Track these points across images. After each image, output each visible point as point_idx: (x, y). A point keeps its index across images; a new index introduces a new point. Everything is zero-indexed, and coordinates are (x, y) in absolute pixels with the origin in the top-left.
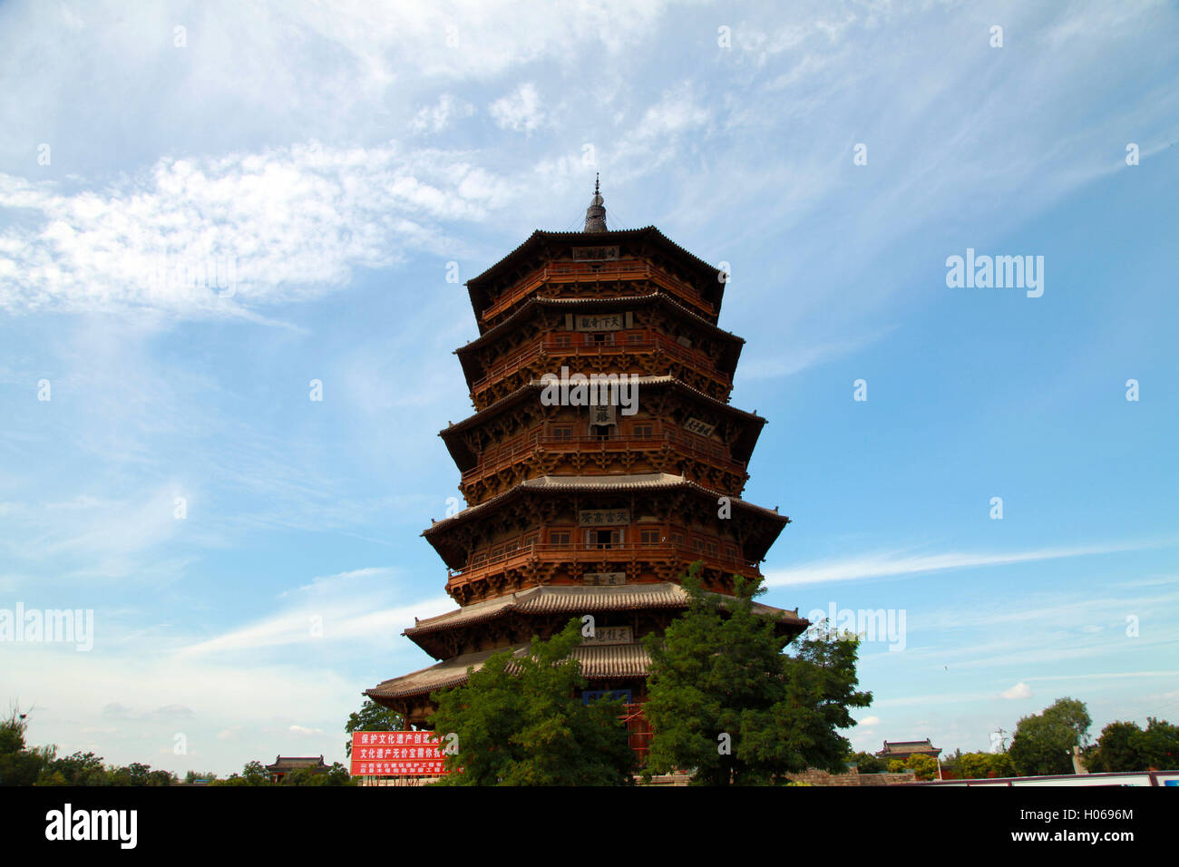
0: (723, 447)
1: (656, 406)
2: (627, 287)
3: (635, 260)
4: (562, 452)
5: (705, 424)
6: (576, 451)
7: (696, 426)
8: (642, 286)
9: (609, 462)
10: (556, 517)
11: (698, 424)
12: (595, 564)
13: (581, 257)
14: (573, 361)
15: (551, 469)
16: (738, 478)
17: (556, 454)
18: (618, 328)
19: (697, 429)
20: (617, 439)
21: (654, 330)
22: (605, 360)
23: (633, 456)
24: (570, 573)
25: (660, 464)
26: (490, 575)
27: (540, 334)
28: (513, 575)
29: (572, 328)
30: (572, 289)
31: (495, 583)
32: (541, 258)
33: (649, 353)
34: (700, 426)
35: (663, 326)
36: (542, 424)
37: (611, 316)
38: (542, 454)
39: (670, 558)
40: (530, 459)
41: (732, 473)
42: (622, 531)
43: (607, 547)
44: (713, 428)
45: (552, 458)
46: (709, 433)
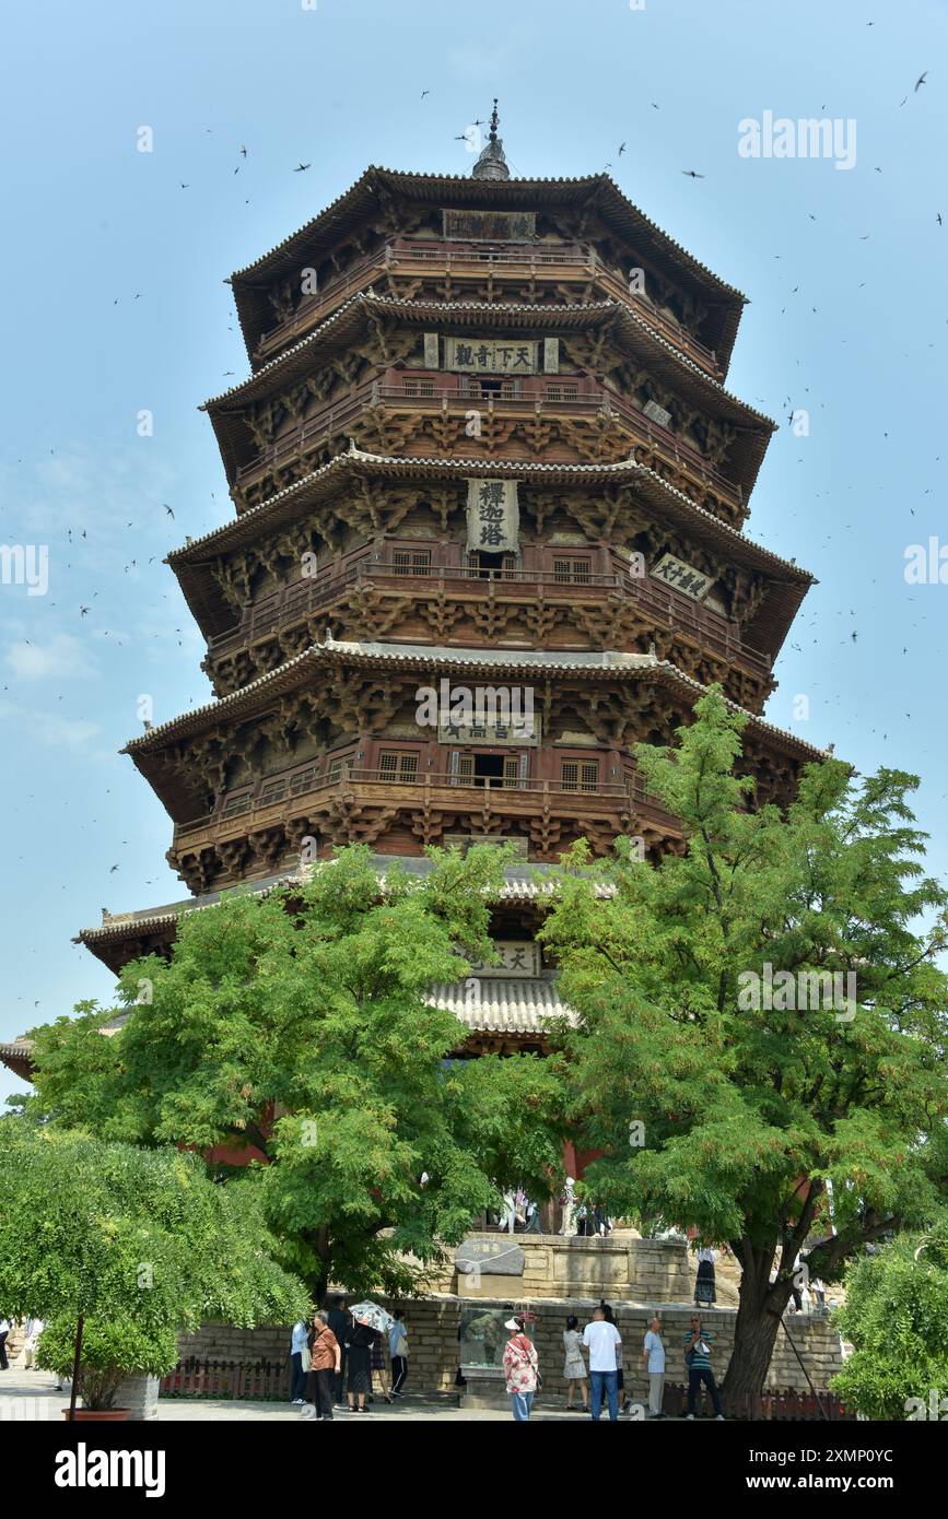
0: (726, 625)
1: (599, 523)
2: (548, 291)
3: (566, 245)
4: (409, 595)
5: (695, 572)
6: (435, 596)
7: (677, 574)
8: (578, 296)
9: (501, 624)
10: (391, 721)
11: (681, 569)
12: (468, 815)
13: (458, 232)
14: (436, 425)
15: (384, 628)
16: (755, 684)
17: (396, 599)
18: (530, 370)
19: (678, 579)
20: (519, 578)
21: (599, 380)
22: (500, 427)
23: (550, 614)
24: (416, 831)
25: (604, 634)
26: (255, 830)
27: (373, 373)
28: (300, 830)
29: (436, 366)
30: (439, 290)
31: (265, 846)
32: (379, 230)
33: (590, 420)
34: (685, 573)
35: (617, 375)
36: (371, 541)
37: (516, 345)
38: (367, 597)
39: (620, 814)
40: (344, 607)
41: (744, 672)
42: (524, 757)
43: (493, 783)
44: (709, 582)
45: (388, 606)
46: (700, 593)
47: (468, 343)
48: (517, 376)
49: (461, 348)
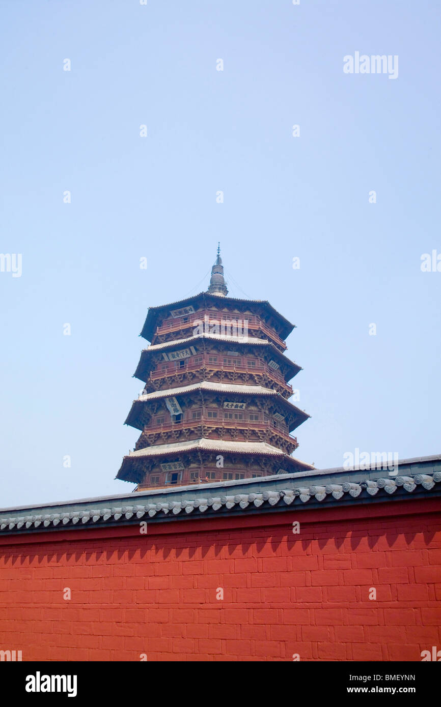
0: (259, 413)
1: (200, 401)
6: (161, 432)
7: (231, 405)
9: (178, 436)
10: (151, 469)
13: (177, 315)
16: (263, 431)
17: (152, 434)
18: (189, 356)
19: (233, 407)
25: (201, 434)
29: (168, 360)
34: (235, 405)
36: (152, 417)
37: (184, 351)
38: (146, 435)
41: (256, 429)
42: (181, 473)
44: (245, 404)
45: (151, 436)
46: (244, 407)
47: (173, 353)
48: (187, 358)
49: (172, 355)
